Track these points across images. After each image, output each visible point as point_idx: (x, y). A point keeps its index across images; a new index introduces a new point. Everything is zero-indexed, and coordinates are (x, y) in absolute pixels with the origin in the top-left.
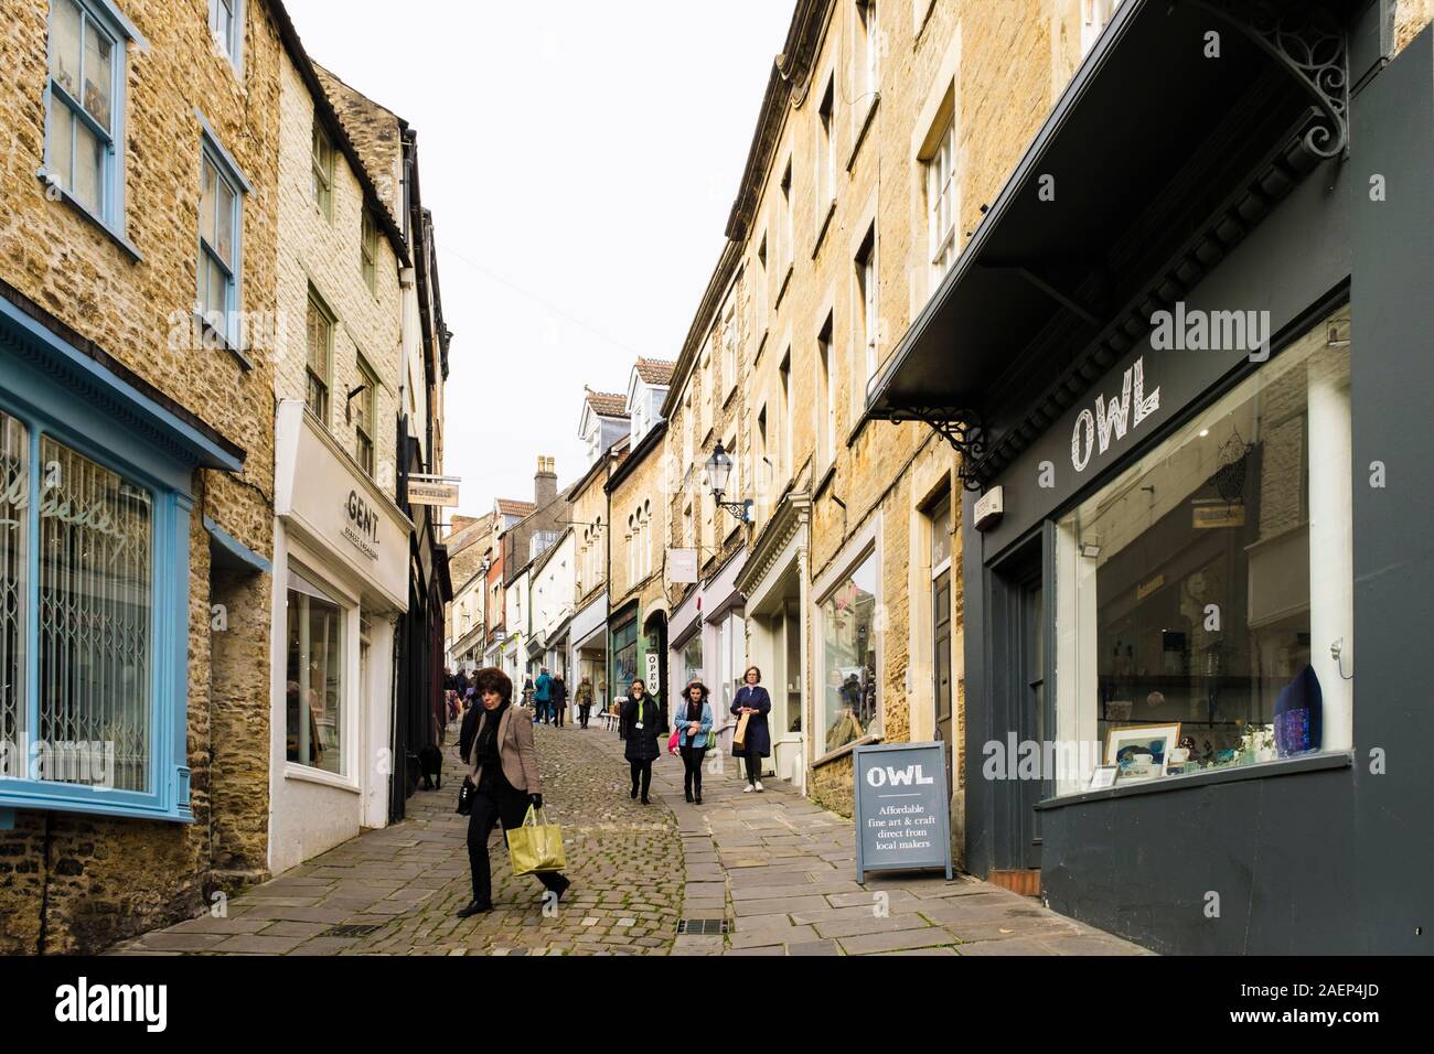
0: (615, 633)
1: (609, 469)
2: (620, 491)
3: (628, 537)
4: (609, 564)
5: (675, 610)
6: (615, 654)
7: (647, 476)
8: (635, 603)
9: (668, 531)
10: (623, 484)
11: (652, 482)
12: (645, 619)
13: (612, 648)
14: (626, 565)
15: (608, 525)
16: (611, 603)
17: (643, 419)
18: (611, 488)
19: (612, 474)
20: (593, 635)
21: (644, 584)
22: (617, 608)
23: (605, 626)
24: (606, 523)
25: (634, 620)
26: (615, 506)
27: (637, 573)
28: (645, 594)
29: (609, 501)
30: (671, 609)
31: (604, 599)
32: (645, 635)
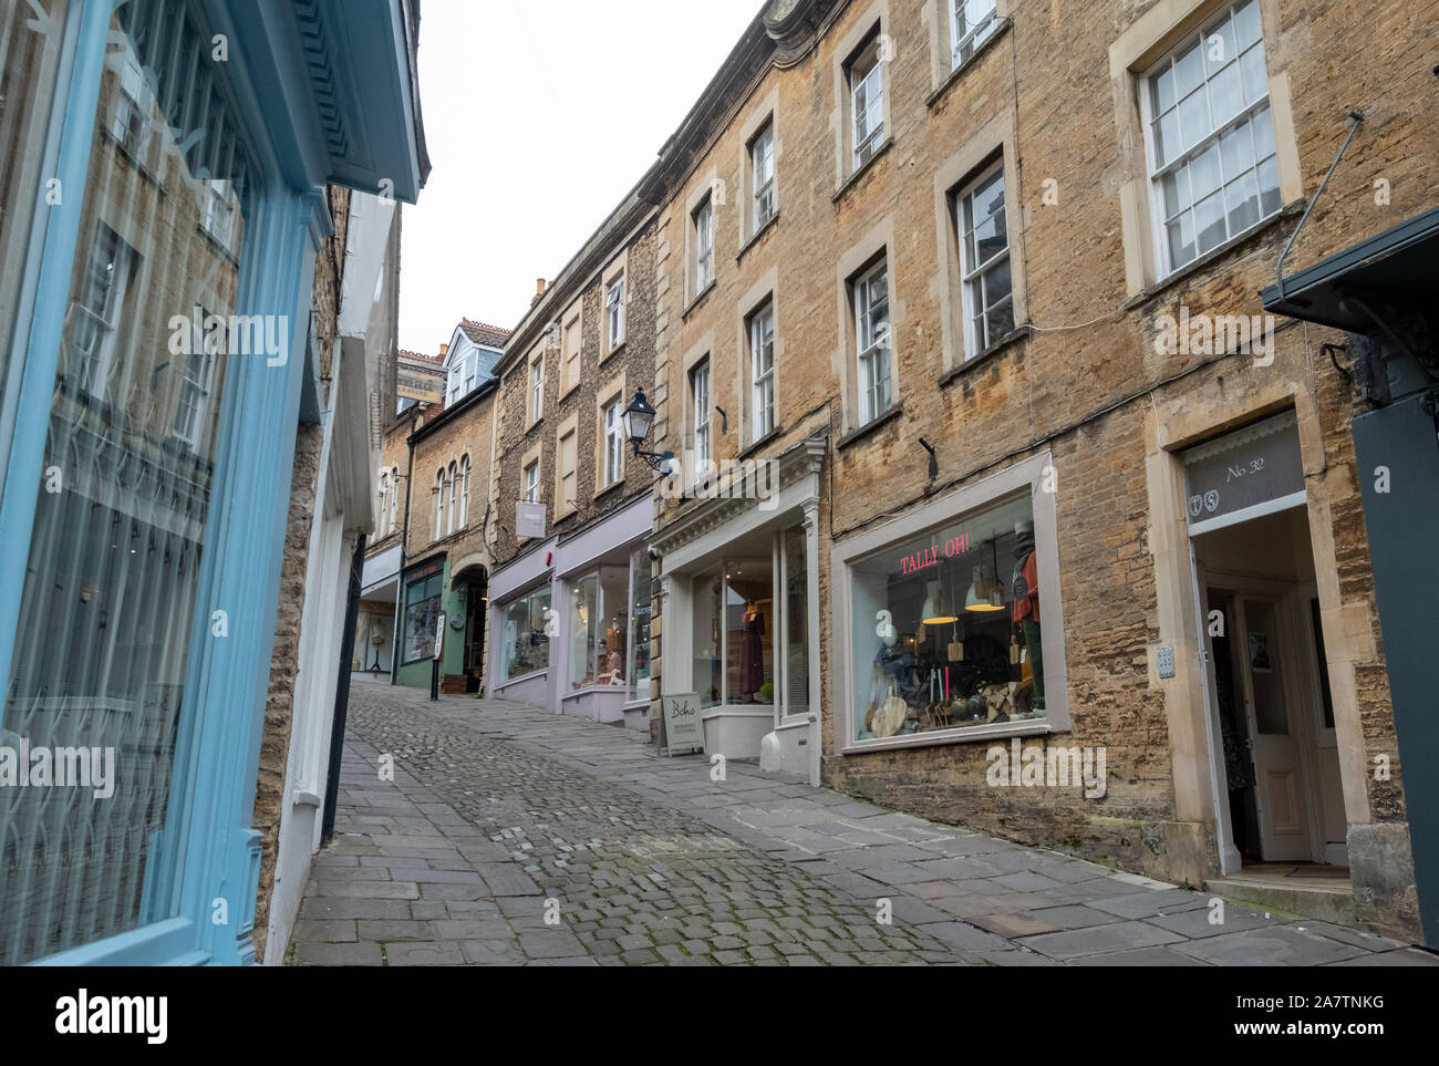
0: (409, 586)
1: (415, 421)
2: (426, 444)
3: (435, 490)
4: (407, 515)
5: (501, 565)
6: (407, 608)
7: (467, 430)
8: (443, 555)
9: (493, 486)
10: (433, 437)
11: (473, 437)
12: (454, 573)
13: (404, 601)
14: (431, 518)
15: (409, 477)
16: (407, 554)
17: (463, 376)
18: (415, 440)
19: (417, 428)
20: (377, 587)
21: (457, 537)
22: (413, 562)
23: (398, 577)
24: (406, 473)
25: (440, 572)
26: (419, 458)
27: (445, 526)
28: (457, 547)
29: (412, 453)
30: (495, 564)
31: (398, 551)
32: (453, 589)
